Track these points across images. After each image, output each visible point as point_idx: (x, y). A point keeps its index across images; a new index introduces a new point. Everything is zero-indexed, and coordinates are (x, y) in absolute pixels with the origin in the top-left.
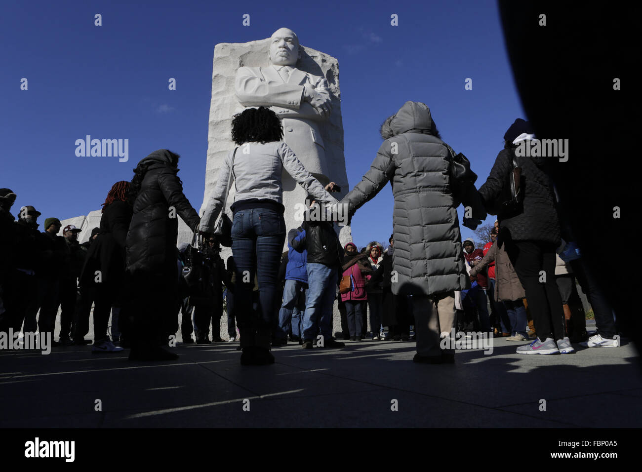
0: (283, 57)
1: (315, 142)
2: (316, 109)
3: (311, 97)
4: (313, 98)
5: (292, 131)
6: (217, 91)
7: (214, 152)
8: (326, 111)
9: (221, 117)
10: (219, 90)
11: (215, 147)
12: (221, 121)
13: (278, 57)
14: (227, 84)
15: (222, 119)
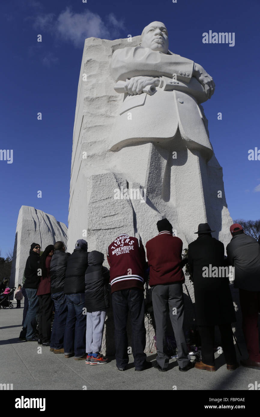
0: (159, 43)
1: (202, 119)
2: (204, 85)
3: (201, 73)
4: (202, 73)
5: (183, 103)
6: (90, 74)
7: (90, 126)
8: (212, 89)
9: (97, 95)
10: (92, 74)
11: (91, 121)
12: (96, 98)
13: (154, 44)
14: (99, 68)
15: (98, 96)
